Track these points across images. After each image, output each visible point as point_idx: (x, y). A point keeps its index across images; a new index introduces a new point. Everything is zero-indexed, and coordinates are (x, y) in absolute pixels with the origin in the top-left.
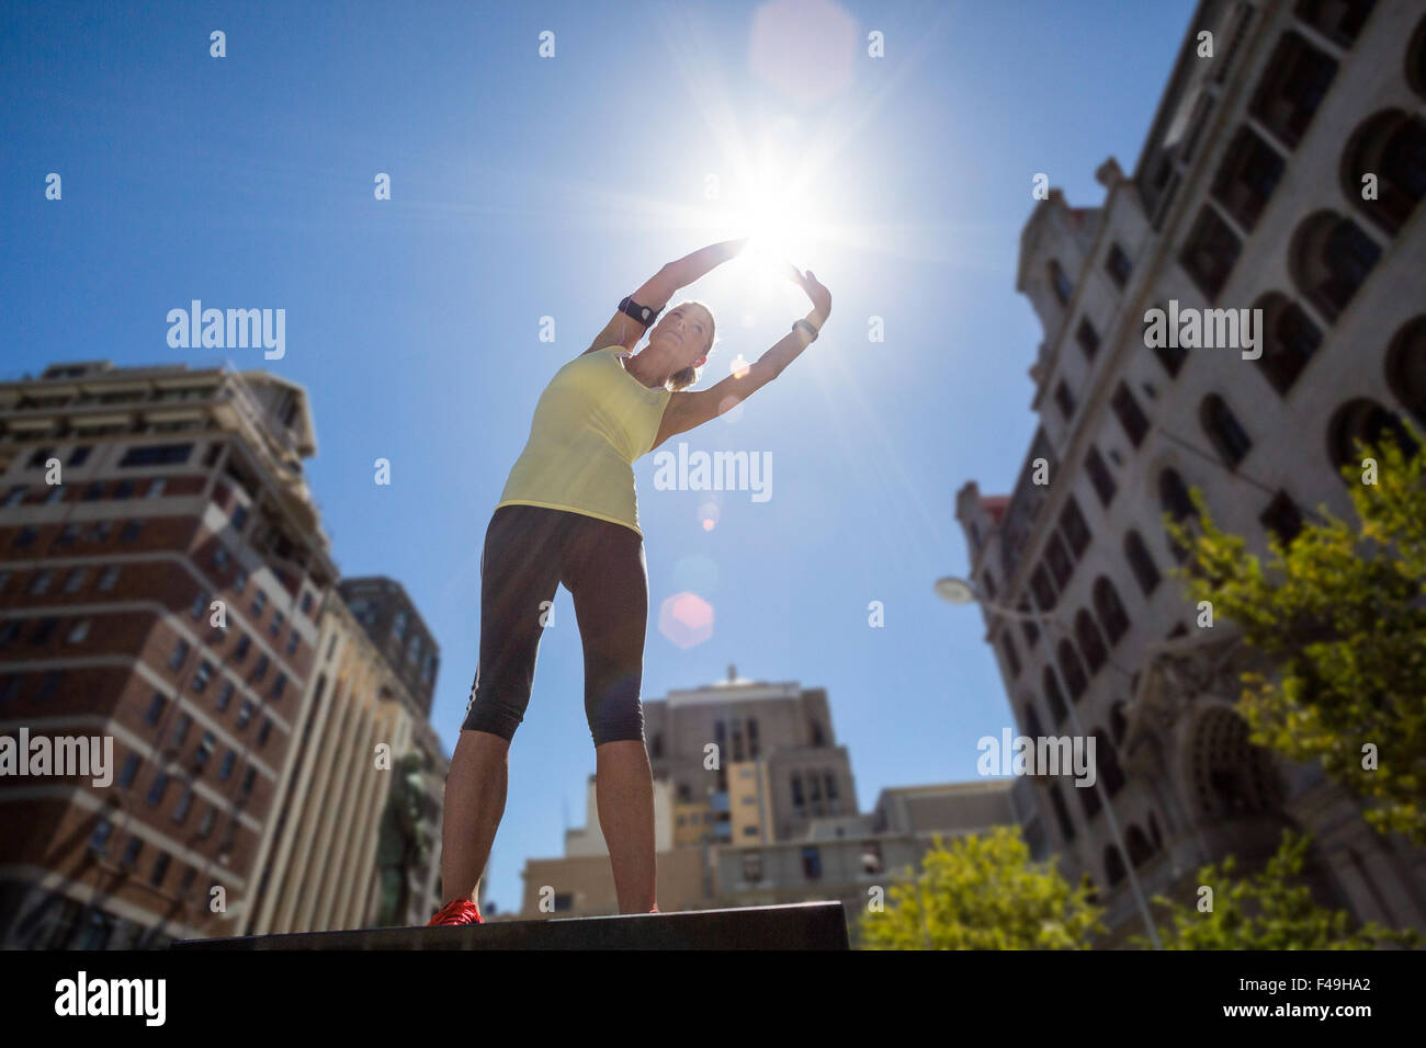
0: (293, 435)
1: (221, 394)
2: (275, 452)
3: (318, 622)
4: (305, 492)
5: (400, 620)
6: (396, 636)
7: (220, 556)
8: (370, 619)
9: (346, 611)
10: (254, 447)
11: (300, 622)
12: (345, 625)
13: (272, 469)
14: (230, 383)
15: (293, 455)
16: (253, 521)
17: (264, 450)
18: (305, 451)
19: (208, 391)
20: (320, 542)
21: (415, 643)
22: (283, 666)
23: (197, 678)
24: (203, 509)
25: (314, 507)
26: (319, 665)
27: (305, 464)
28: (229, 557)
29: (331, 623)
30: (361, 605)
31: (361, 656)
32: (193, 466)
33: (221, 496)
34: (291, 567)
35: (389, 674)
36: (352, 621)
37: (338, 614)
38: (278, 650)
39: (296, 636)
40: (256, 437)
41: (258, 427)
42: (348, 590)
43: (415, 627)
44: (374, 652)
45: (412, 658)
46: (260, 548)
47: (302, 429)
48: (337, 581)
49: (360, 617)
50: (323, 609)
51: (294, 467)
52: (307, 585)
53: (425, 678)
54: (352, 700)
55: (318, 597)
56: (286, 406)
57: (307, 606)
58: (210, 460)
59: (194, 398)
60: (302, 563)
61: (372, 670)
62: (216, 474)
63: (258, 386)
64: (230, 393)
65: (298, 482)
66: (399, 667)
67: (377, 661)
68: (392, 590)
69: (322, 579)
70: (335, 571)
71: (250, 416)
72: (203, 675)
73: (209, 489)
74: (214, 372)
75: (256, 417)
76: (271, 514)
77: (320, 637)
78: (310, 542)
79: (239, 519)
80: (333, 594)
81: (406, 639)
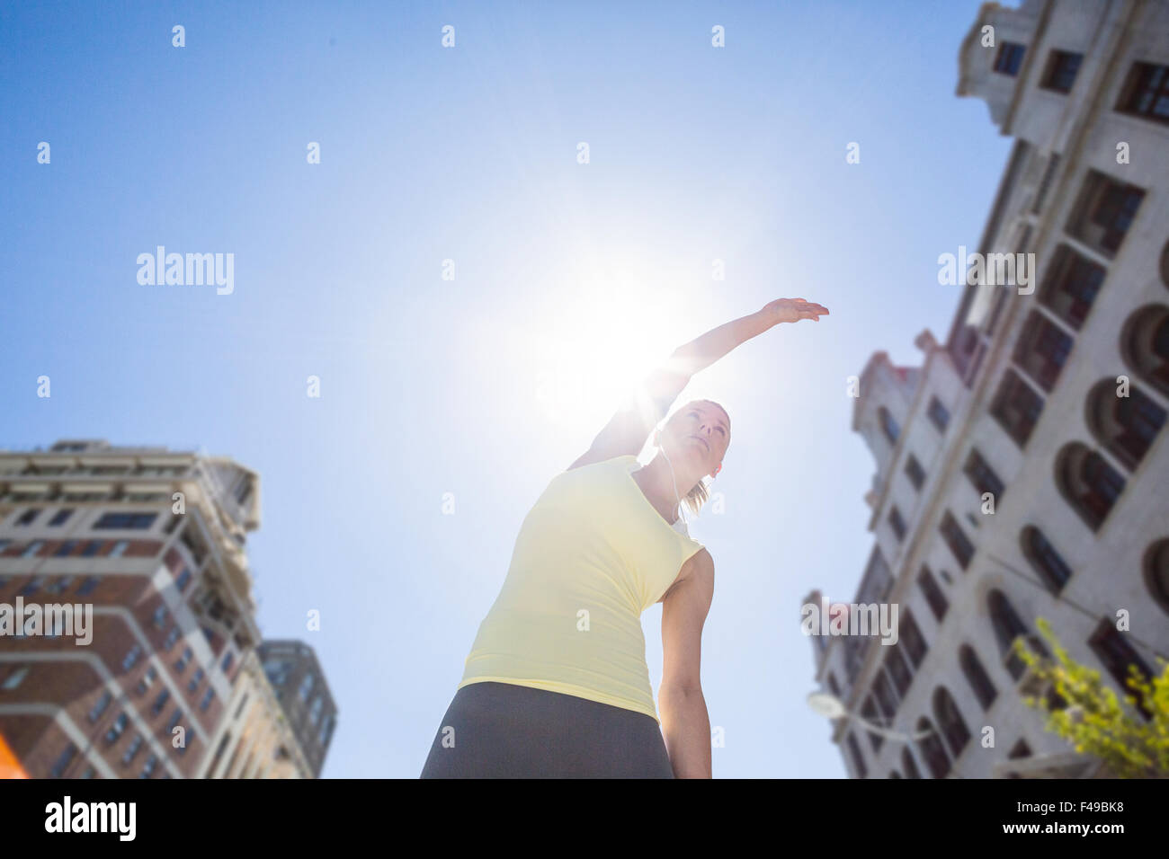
0: (243, 512)
1: (189, 474)
2: (224, 524)
3: (233, 681)
4: (243, 561)
5: (308, 682)
6: (302, 696)
7: (159, 613)
8: (281, 679)
9: (261, 673)
10: (208, 520)
11: (218, 679)
12: (257, 685)
13: (219, 539)
14: (200, 465)
15: (239, 529)
16: (196, 583)
17: (216, 522)
18: (251, 526)
19: (179, 470)
20: (250, 606)
21: (317, 705)
22: (195, 723)
23: (113, 730)
24: (155, 570)
25: (249, 576)
26: (226, 722)
27: (251, 537)
28: (168, 615)
29: (245, 681)
30: (275, 665)
31: (267, 715)
32: (154, 532)
33: (171, 560)
34: (220, 627)
35: (289, 734)
36: (264, 681)
37: (252, 675)
38: (192, 705)
39: (212, 694)
40: (212, 511)
41: (215, 503)
42: (265, 652)
43: (320, 689)
44: (278, 712)
45: (313, 718)
46: (196, 609)
47: (252, 508)
48: (257, 643)
49: (272, 677)
50: (242, 667)
51: (240, 539)
52: (230, 646)
53: (321, 738)
54: (251, 757)
55: (238, 658)
56: (244, 486)
57: (227, 666)
58: (169, 529)
59: (168, 475)
60: (230, 625)
61: (274, 729)
62: (172, 540)
63: (224, 468)
64: (198, 473)
65: (240, 551)
66: (298, 729)
67: (280, 721)
68: (305, 653)
69: (243, 641)
70: (258, 632)
71: (210, 493)
72: (118, 727)
73: (163, 552)
74: (189, 455)
75: (216, 494)
76: (212, 580)
77: (233, 695)
78: (240, 605)
79: (182, 583)
80: (252, 656)
81: (309, 701)
